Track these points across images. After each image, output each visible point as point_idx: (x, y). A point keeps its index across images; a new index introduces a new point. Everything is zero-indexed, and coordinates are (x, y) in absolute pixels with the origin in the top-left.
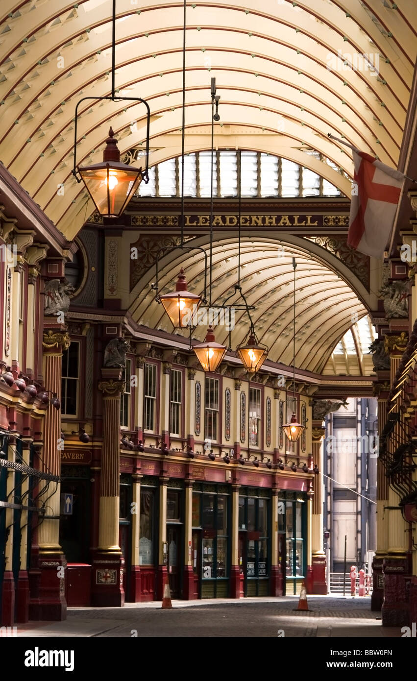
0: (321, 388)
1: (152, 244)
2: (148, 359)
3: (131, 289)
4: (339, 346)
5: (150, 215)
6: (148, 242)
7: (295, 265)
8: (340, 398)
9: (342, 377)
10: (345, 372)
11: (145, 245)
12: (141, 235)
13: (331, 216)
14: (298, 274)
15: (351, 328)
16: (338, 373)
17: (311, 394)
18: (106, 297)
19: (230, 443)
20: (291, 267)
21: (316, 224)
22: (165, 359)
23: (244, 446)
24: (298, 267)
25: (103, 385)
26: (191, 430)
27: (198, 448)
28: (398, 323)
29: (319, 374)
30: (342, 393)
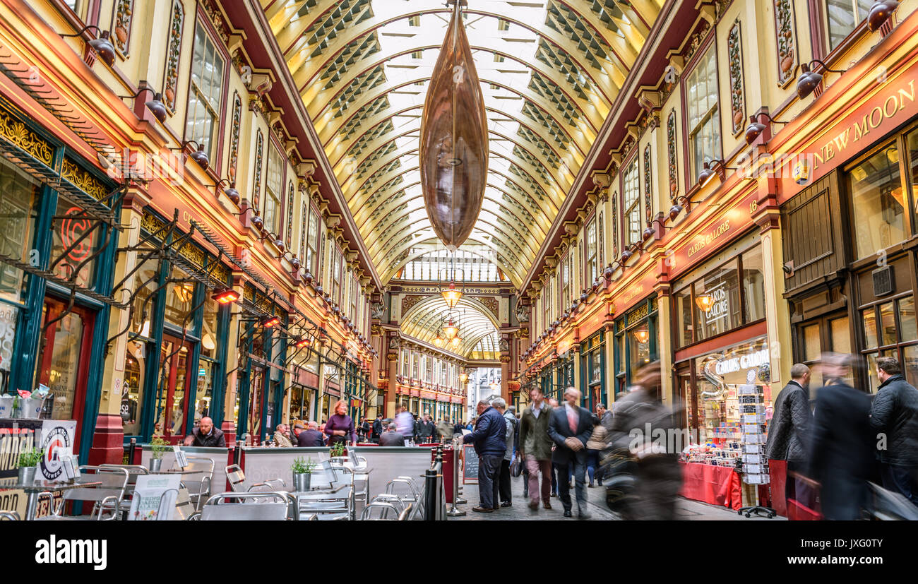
0: (468, 364)
2: (406, 347)
3: (402, 318)
5: (410, 287)
6: (409, 298)
8: (475, 368)
9: (476, 359)
10: (479, 358)
11: (408, 300)
12: (406, 295)
13: (483, 289)
17: (464, 366)
18: (391, 319)
19: (436, 383)
22: (413, 348)
23: (440, 384)
25: (390, 356)
26: (421, 377)
27: (424, 385)
28: (524, 324)
29: (468, 358)
30: (477, 365)
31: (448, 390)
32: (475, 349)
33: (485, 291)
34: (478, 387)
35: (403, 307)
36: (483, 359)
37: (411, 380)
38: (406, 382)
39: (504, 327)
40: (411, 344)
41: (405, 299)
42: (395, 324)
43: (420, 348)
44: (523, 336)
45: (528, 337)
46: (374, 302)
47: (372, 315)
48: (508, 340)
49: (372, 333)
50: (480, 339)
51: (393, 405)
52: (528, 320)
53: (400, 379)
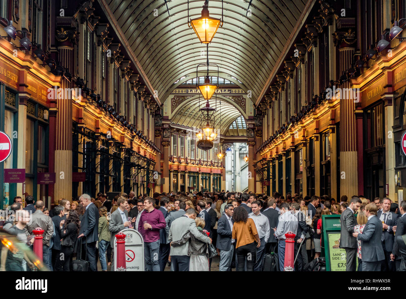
0: (225, 140)
1: (178, 99)
2: (175, 134)
3: (172, 113)
4: (231, 126)
5: (177, 90)
6: (177, 98)
7: (220, 103)
8: (231, 143)
9: (232, 136)
10: (233, 135)
11: (176, 99)
12: (175, 96)
13: (234, 90)
14: (221, 105)
15: (235, 120)
16: (231, 135)
17: (222, 142)
18: (164, 115)
19: (198, 159)
20: (219, 104)
21: (229, 92)
22: (179, 133)
23: (202, 160)
24: (222, 103)
25: (164, 143)
26: (187, 155)
27: (189, 161)
28: (259, 128)
29: (225, 135)
30: (232, 141)
31: (209, 163)
32: (231, 128)
33: (236, 91)
34: (237, 153)
35: (172, 105)
36: (238, 136)
37: (179, 159)
38: (175, 160)
39: (250, 119)
40: (178, 130)
41: (174, 98)
42: (167, 119)
44: (258, 136)
45: (262, 136)
46: (156, 115)
47: (155, 124)
48: (253, 129)
49: (155, 136)
50: (235, 119)
51: (167, 179)
52: (261, 125)
53: (171, 159)
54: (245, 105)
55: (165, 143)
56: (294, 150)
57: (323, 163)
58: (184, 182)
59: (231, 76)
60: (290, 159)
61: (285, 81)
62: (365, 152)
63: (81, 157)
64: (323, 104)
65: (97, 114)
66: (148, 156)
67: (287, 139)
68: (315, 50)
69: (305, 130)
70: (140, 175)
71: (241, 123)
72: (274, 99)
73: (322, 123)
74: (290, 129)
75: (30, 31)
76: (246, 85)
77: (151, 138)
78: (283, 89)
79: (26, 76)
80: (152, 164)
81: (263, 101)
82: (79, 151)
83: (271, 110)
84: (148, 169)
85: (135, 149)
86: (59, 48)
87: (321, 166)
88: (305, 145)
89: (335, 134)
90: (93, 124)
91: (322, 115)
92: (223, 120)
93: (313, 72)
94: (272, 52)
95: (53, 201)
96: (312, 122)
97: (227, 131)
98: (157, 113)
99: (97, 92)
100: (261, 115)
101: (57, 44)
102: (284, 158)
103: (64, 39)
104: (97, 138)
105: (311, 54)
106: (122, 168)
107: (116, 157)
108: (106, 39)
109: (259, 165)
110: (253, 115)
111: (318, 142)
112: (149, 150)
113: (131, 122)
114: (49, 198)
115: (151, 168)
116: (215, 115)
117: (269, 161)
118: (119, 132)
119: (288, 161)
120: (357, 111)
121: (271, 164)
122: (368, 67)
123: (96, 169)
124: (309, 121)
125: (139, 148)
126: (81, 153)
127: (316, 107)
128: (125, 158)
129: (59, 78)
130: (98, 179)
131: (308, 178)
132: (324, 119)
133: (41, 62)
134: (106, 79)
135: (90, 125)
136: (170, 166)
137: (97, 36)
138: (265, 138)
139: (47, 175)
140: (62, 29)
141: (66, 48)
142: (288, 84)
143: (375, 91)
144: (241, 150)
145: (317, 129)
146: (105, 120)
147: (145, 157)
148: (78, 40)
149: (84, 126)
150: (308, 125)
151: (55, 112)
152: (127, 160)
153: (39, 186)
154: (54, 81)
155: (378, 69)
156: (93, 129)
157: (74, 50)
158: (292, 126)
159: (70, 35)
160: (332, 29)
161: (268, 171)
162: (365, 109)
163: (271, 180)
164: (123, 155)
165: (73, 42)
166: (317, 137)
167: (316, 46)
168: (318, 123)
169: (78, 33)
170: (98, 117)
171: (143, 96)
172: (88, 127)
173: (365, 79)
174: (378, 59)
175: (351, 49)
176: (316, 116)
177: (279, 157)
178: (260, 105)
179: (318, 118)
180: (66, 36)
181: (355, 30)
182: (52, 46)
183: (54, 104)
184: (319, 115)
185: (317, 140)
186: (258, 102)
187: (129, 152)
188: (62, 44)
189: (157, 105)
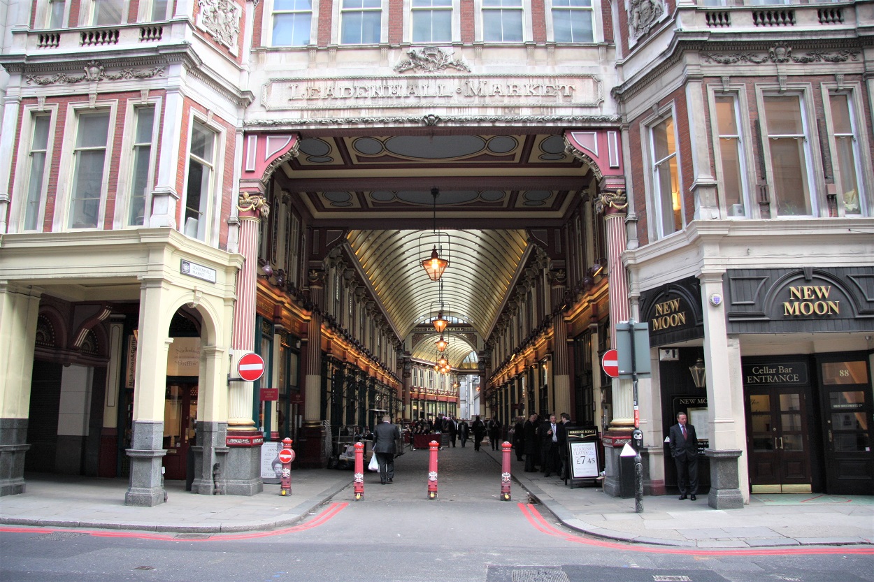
2: (415, 366)
3: (412, 348)
8: (465, 375)
10: (466, 368)
12: (415, 334)
14: (455, 340)
16: (464, 368)
17: (456, 373)
18: (405, 350)
21: (462, 330)
22: (419, 366)
25: (405, 375)
26: (426, 386)
27: (428, 391)
29: (459, 368)
30: (466, 373)
31: (445, 393)
32: (464, 361)
33: (468, 329)
34: (471, 383)
35: (413, 342)
36: (471, 369)
37: (419, 388)
38: (415, 390)
39: (481, 353)
40: (418, 364)
41: (414, 336)
42: (408, 353)
43: (424, 365)
44: (488, 368)
45: (490, 368)
46: (398, 350)
47: (397, 357)
48: (483, 362)
49: (398, 368)
50: (468, 354)
51: (408, 406)
52: (490, 359)
53: (412, 389)
54: (476, 341)
55: (407, 374)
56: (517, 378)
57: (542, 387)
58: (424, 409)
59: (463, 316)
60: (514, 386)
61: (509, 318)
62: (576, 376)
63: (329, 382)
64: (540, 336)
65: (344, 346)
66: (390, 385)
67: (511, 369)
68: (533, 290)
69: (526, 360)
70: (383, 401)
71: (474, 358)
72: (500, 335)
73: (540, 353)
74: (514, 360)
75: (286, 272)
76: (477, 323)
77: (394, 370)
78: (507, 326)
79: (282, 310)
80: (395, 393)
81: (491, 337)
82: (328, 376)
83: (498, 344)
84: (391, 397)
85: (379, 378)
86: (311, 287)
87: (540, 390)
88: (526, 373)
89: (551, 362)
90: (341, 354)
91: (540, 346)
92: (458, 355)
93: (532, 309)
94: (497, 294)
95: (303, 419)
96: (532, 352)
97: (461, 365)
98: (400, 348)
99: (345, 327)
100: (489, 349)
101: (309, 284)
102: (509, 385)
103: (314, 279)
104: (345, 366)
105: (530, 293)
106: (367, 394)
107: (362, 384)
108: (354, 282)
109: (488, 392)
110: (483, 350)
111: (538, 370)
112: (392, 380)
113: (376, 354)
114: (301, 417)
115: (394, 395)
116: (448, 348)
117: (497, 390)
118: (364, 363)
119: (513, 388)
120: (569, 340)
121: (498, 392)
122: (576, 301)
123: (343, 394)
124: (529, 351)
125: (382, 378)
126: (329, 379)
127: (535, 339)
128: (370, 386)
129: (310, 313)
130: (345, 403)
131: (529, 401)
132: (541, 349)
133: (295, 298)
134: (353, 316)
135: (338, 355)
136: (411, 395)
137: (345, 279)
138: (494, 369)
139: (298, 396)
140: (314, 272)
141: (316, 287)
142: (512, 320)
143: (583, 322)
144: (474, 381)
145: (536, 358)
146: (352, 352)
147: (388, 386)
148: (327, 281)
149: (333, 355)
150: (528, 355)
151: (306, 342)
152: (372, 387)
153: (291, 405)
154: (306, 316)
155: (584, 303)
156: (341, 360)
157: (324, 289)
158: (516, 357)
159: (320, 276)
160: (545, 271)
161: (496, 398)
162: (575, 339)
163: (499, 406)
164: (368, 383)
165: (323, 282)
166: (536, 365)
167: (534, 287)
168: (537, 353)
169: (328, 275)
170: (345, 349)
171: (386, 333)
172: (336, 357)
173: (575, 312)
174: (584, 294)
175: (562, 287)
176: (535, 347)
177: (505, 385)
178: (488, 340)
179: (536, 349)
180: (317, 277)
181: (565, 270)
182: (305, 285)
183: (305, 335)
184: (537, 346)
185: (536, 368)
186: (486, 339)
187: (373, 380)
188: (313, 284)
189: (399, 341)
